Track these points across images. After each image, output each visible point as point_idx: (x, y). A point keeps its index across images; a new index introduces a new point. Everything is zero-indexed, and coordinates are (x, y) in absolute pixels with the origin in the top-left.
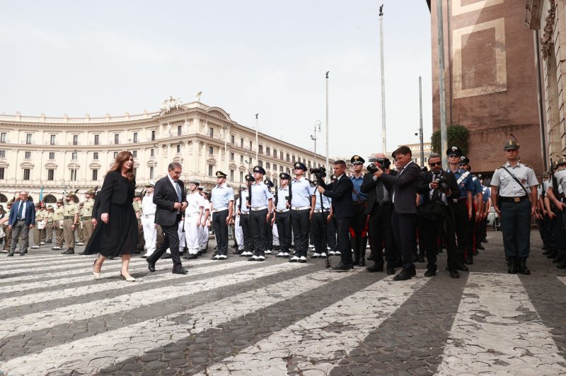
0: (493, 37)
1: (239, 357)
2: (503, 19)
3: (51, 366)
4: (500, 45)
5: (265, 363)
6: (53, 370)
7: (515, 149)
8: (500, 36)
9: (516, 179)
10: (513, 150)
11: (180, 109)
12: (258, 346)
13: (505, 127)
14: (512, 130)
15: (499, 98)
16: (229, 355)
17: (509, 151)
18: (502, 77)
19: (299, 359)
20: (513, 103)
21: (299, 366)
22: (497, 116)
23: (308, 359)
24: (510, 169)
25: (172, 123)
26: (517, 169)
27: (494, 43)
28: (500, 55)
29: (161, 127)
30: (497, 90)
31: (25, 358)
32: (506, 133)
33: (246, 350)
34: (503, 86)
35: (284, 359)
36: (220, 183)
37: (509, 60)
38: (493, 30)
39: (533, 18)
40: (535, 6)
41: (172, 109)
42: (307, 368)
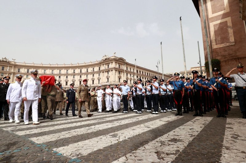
0: (227, 24)
1: (138, 151)
2: (230, 17)
3: (72, 151)
4: (230, 27)
5: (148, 154)
6: (73, 152)
7: (242, 67)
8: (230, 24)
9: (243, 79)
10: (241, 68)
11: (108, 59)
12: (144, 147)
13: (236, 59)
14: (238, 60)
15: (231, 47)
16: (134, 150)
17: (239, 68)
18: (232, 39)
19: (161, 153)
20: (238, 49)
21: (162, 155)
22: (232, 54)
23: (165, 153)
24: (241, 75)
25: (106, 64)
26: (243, 75)
27: (227, 27)
28: (231, 31)
29: (102, 66)
30: (231, 44)
31: (64, 147)
32: (236, 61)
33: (140, 148)
34: (233, 42)
35: (155, 152)
36: (125, 85)
37: (234, 33)
38: (226, 22)
39: (243, 16)
40: (243, 12)
41: (106, 59)
42: (165, 156)
